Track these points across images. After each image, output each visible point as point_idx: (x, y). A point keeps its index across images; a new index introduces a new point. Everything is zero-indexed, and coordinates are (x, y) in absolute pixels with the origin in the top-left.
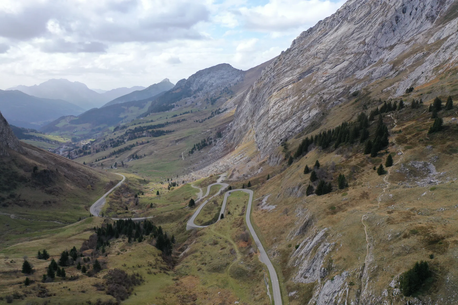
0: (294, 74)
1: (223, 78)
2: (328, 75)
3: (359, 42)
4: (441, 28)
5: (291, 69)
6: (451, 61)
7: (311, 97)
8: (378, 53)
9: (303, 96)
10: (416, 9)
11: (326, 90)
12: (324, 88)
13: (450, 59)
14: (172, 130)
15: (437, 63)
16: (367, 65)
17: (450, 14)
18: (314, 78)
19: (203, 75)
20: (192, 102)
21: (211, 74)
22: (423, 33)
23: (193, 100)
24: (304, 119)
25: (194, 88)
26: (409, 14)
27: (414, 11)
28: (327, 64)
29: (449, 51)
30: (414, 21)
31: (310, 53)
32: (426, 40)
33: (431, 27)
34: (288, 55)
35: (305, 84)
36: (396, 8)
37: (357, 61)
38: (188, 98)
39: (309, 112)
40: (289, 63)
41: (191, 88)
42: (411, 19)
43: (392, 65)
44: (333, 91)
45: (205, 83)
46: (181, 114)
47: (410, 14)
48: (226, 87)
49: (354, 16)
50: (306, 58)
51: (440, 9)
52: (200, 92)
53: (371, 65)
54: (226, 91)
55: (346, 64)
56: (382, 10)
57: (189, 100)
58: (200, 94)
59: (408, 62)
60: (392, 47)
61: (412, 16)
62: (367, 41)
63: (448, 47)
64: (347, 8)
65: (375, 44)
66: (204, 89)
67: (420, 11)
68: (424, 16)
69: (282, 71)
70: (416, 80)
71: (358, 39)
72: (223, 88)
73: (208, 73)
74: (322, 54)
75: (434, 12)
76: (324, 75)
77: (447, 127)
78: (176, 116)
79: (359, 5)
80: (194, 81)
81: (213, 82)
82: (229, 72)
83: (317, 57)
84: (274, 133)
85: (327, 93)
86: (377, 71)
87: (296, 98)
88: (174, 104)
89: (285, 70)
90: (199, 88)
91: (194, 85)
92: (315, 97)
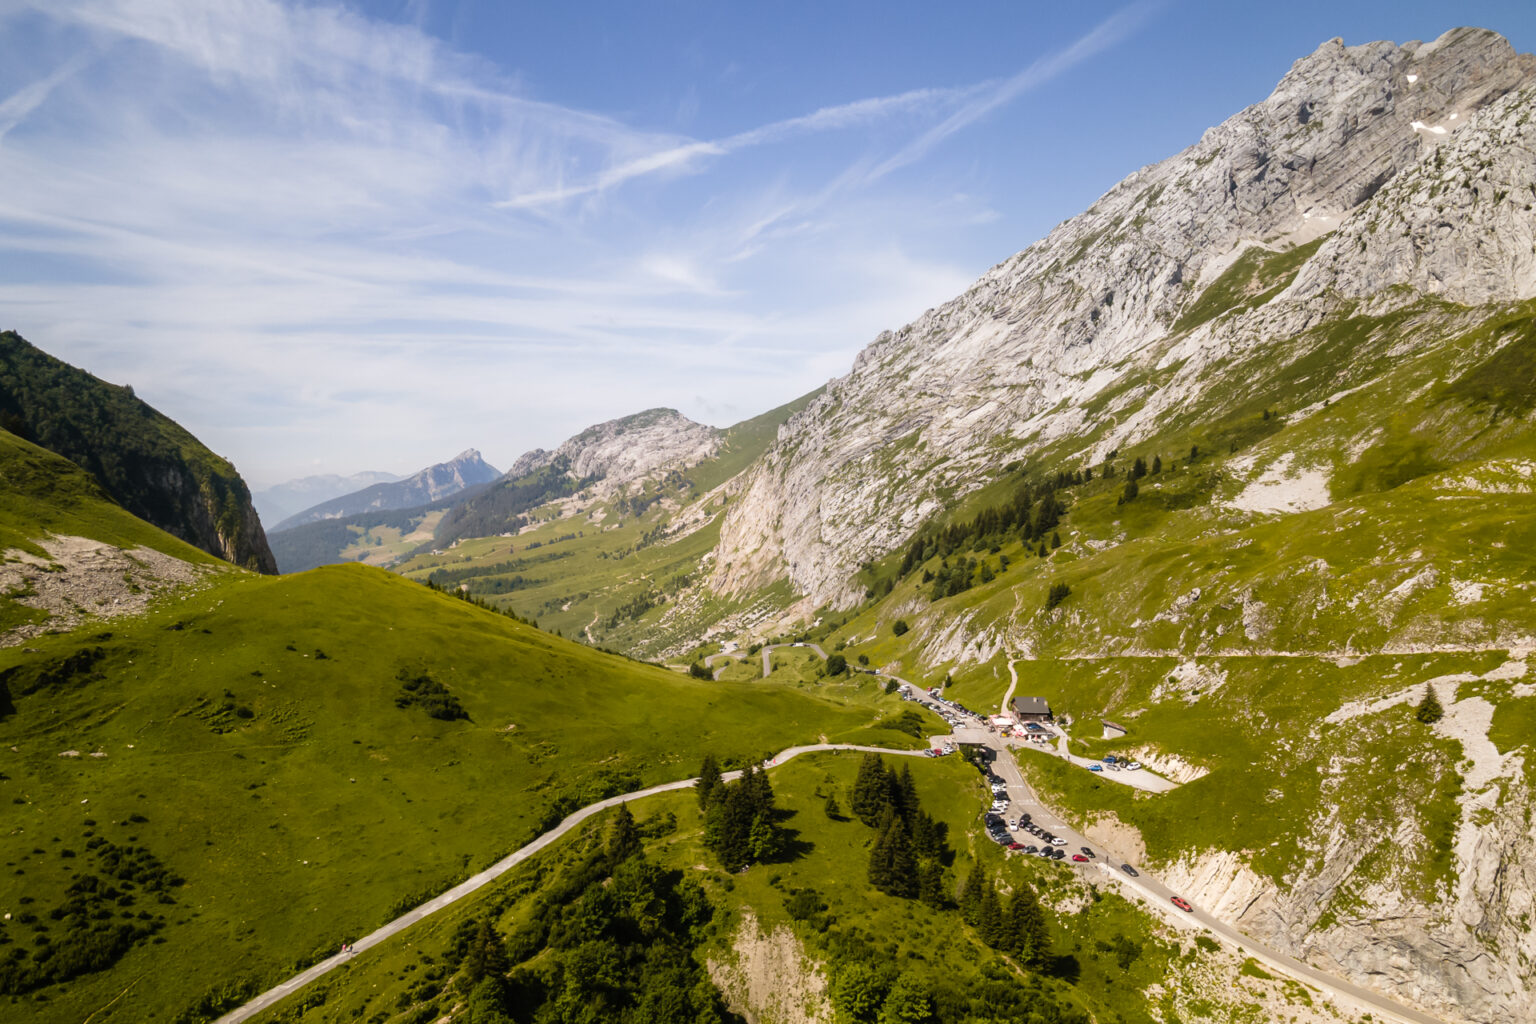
0: (874, 430)
1: (662, 447)
2: (952, 431)
3: (1019, 362)
4: (1182, 338)
5: (866, 420)
6: (1186, 403)
7: (918, 478)
8: (1059, 386)
9: (901, 476)
10: (1135, 298)
11: (950, 463)
12: (946, 459)
13: (1185, 398)
14: (540, 578)
15: (1164, 406)
16: (1036, 411)
17: (1204, 309)
18: (922, 439)
19: (605, 439)
20: (579, 511)
21: (627, 437)
22: (1148, 348)
23: (580, 504)
24: (905, 521)
25: (578, 471)
26: (1120, 307)
27: (1130, 301)
28: (949, 408)
29: (1187, 384)
30: (1132, 321)
31: (908, 383)
32: (1154, 362)
33: (1165, 336)
34: (856, 387)
35: (903, 452)
36: (1094, 294)
37: (1016, 403)
38: (565, 499)
39: (917, 507)
40: (858, 405)
41: (569, 474)
42: (1125, 317)
43: (1086, 411)
44: (967, 463)
45: (611, 459)
46: (552, 542)
47: (1123, 308)
48: (674, 472)
49: (1007, 305)
50: (902, 396)
51: (1184, 299)
52: (598, 483)
53: (1045, 412)
54: (674, 481)
55: (991, 407)
56: (1066, 297)
57: (570, 505)
58: (598, 489)
59: (1117, 404)
60: (1087, 375)
61: (1127, 311)
62: (1035, 361)
63: (1184, 379)
64: (992, 285)
65: (1052, 367)
66: (609, 476)
67: (1143, 300)
68: (1150, 314)
69: (843, 423)
70: (1126, 439)
71: (1018, 354)
72: (665, 475)
73: (619, 433)
74: (938, 386)
75: (1170, 307)
76: (945, 431)
77: (1144, 497)
78: (537, 545)
79: (1018, 280)
80: (579, 452)
81: (635, 458)
82: (677, 431)
83: (925, 393)
84: (840, 554)
85: (953, 469)
86: (1056, 422)
87: (885, 480)
88: (525, 514)
89: (852, 423)
90: (593, 474)
91: (579, 465)
92: (926, 476)
